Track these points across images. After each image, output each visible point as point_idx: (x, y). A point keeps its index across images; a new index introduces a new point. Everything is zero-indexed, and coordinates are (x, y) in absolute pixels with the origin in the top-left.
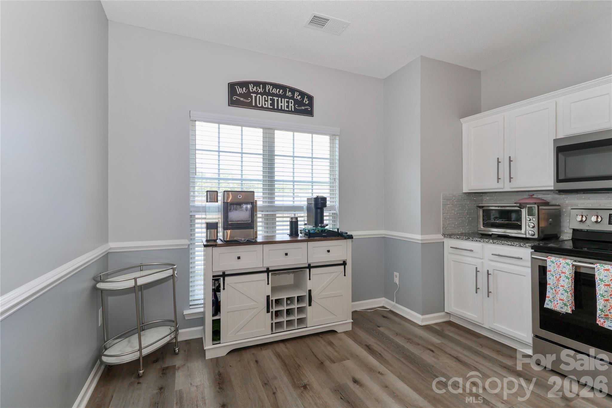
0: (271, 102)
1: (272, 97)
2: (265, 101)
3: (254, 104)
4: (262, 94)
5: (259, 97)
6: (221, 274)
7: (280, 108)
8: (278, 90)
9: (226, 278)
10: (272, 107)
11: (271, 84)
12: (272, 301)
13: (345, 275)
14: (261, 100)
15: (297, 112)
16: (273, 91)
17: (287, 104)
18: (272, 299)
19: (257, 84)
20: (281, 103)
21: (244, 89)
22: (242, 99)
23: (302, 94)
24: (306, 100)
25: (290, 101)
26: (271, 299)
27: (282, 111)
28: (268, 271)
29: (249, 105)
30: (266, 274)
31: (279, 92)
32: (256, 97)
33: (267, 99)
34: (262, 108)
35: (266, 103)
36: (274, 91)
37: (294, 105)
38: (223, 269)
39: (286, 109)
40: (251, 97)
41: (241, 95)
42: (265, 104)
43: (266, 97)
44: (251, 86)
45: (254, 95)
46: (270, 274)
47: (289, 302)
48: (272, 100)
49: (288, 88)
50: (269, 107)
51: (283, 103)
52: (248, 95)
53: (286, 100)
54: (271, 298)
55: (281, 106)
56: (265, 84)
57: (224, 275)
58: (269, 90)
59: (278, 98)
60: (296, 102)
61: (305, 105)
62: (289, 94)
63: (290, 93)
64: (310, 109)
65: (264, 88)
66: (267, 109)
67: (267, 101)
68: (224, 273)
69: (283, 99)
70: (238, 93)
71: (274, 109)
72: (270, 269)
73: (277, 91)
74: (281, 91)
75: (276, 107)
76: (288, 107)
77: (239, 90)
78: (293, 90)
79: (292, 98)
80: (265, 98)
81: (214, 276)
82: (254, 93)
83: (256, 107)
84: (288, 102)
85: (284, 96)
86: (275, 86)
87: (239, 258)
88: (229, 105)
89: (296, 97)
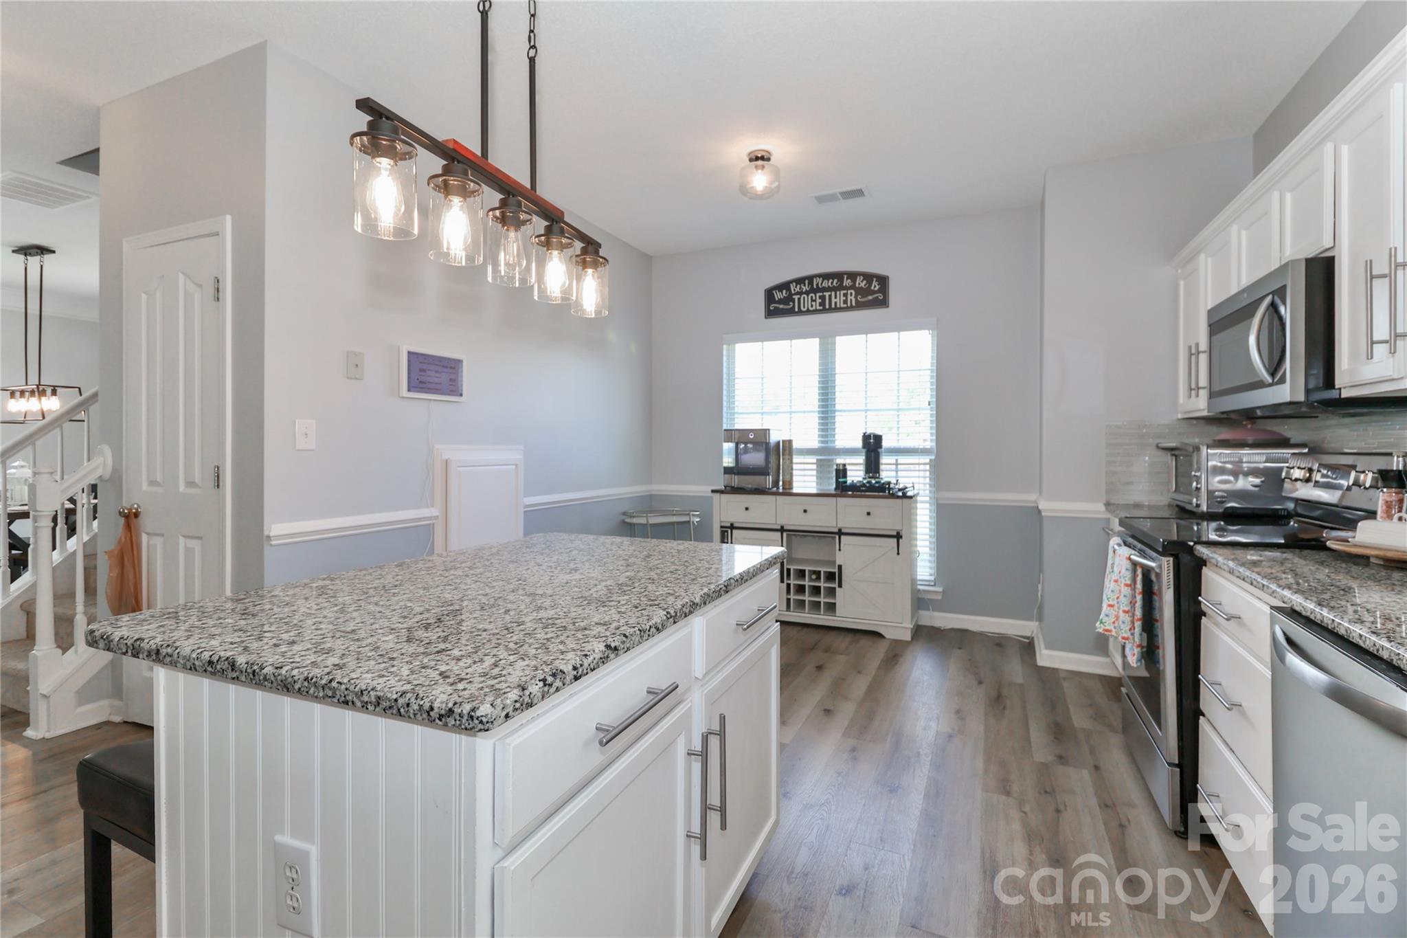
0: (820, 301)
1: (821, 294)
2: (812, 301)
3: (796, 310)
4: (807, 293)
5: (804, 298)
6: (729, 525)
7: (833, 306)
8: (831, 281)
9: (734, 531)
10: (821, 308)
11: (819, 276)
12: (789, 570)
13: (898, 554)
14: (807, 302)
15: (860, 306)
16: (823, 285)
17: (844, 298)
18: (789, 567)
19: (799, 281)
20: (836, 298)
21: (784, 292)
22: (781, 306)
23: (868, 277)
24: (875, 286)
25: (849, 292)
26: (786, 567)
27: (837, 309)
28: (782, 530)
29: (791, 312)
30: (779, 534)
31: (832, 283)
32: (799, 299)
33: (814, 298)
34: (808, 312)
35: (814, 303)
36: (826, 284)
37: (856, 297)
38: (732, 520)
39: (842, 305)
40: (793, 301)
41: (780, 301)
42: (812, 306)
43: (813, 295)
44: (792, 287)
45: (796, 297)
46: (785, 534)
47: (814, 577)
48: (823, 298)
49: (845, 274)
50: (818, 308)
51: (838, 299)
52: (789, 299)
53: (842, 292)
54: (787, 565)
55: (836, 303)
56: (810, 279)
57: (732, 527)
58: (817, 285)
59: (830, 293)
60: (859, 291)
61: (874, 292)
62: (847, 282)
63: (849, 281)
64: (882, 297)
65: (811, 283)
66: (816, 311)
67: (815, 301)
68: (732, 525)
69: (838, 293)
70: (777, 299)
71: (825, 309)
72: (785, 528)
73: (830, 284)
74: (835, 281)
75: (827, 307)
76: (845, 302)
77: (778, 295)
78: (853, 276)
79: (853, 287)
80: (812, 297)
81: (722, 527)
82: (796, 294)
83: (800, 312)
84: (845, 295)
85: (840, 287)
86: (826, 276)
87: (747, 509)
88: (766, 318)
89: (859, 284)
